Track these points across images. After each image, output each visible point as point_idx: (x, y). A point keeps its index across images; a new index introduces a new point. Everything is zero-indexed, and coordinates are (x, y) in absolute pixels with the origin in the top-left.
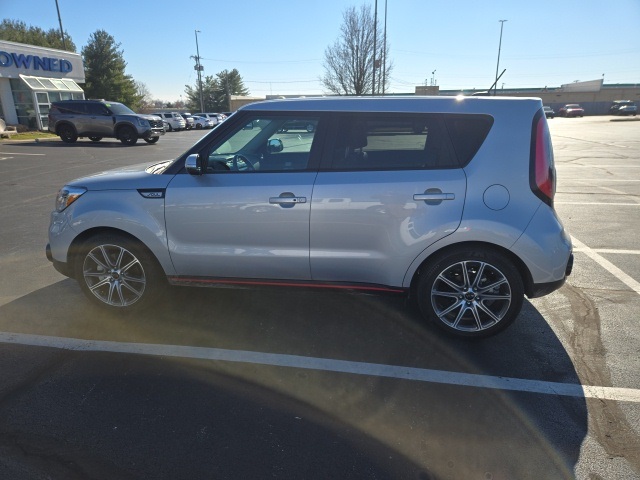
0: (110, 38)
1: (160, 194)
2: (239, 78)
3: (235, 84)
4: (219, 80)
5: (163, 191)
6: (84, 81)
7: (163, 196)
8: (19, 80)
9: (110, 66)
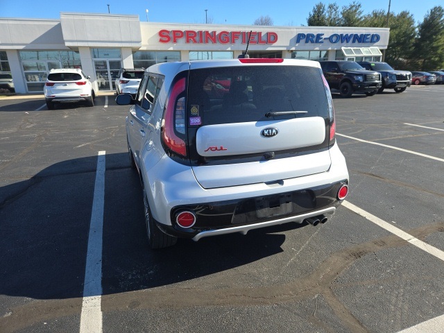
6: (386, 48)
8: (341, 50)
9: (436, 34)
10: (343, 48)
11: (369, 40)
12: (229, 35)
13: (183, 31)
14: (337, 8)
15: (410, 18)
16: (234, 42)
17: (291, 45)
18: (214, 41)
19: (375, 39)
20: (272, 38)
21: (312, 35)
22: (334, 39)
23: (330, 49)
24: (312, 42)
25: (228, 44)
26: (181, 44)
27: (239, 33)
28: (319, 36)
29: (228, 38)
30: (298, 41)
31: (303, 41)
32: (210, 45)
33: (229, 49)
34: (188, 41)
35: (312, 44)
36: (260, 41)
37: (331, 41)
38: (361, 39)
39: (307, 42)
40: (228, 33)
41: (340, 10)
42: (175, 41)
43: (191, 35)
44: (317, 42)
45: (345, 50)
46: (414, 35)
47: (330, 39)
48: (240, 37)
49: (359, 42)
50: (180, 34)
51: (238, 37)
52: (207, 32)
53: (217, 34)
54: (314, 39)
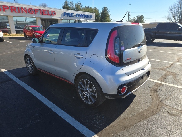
0: (107, 8)
1: (34, 47)
2: (143, 17)
3: (141, 19)
4: (136, 19)
6: (95, 20)
8: (80, 20)
9: (106, 16)
10: (81, 19)
11: (89, 17)
12: (34, 10)
13: (9, 6)
14: (73, 3)
15: (97, 10)
16: (36, 14)
17: (62, 17)
18: (26, 12)
19: (91, 17)
20: (53, 13)
21: (69, 14)
22: (78, 16)
23: (76, 19)
24: (70, 16)
25: (33, 14)
26: (8, 13)
27: (38, 9)
28: (72, 14)
29: (33, 11)
30: (64, 15)
31: (66, 15)
32: (24, 14)
33: (34, 16)
34: (12, 11)
35: (70, 17)
36: (48, 14)
37: (77, 17)
38: (86, 17)
39: (67, 16)
40: (33, 9)
41: (74, 4)
42: (4, 11)
43: (13, 8)
44: (71, 16)
45: (82, 20)
46: (99, 16)
47: (76, 15)
48: (39, 11)
49: (86, 18)
50: (6, 8)
51: (38, 12)
52: (22, 8)
53: (27, 9)
54: (70, 15)
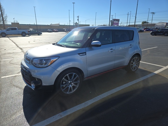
1: (85, 54)
5: (85, 53)
7: (86, 54)
